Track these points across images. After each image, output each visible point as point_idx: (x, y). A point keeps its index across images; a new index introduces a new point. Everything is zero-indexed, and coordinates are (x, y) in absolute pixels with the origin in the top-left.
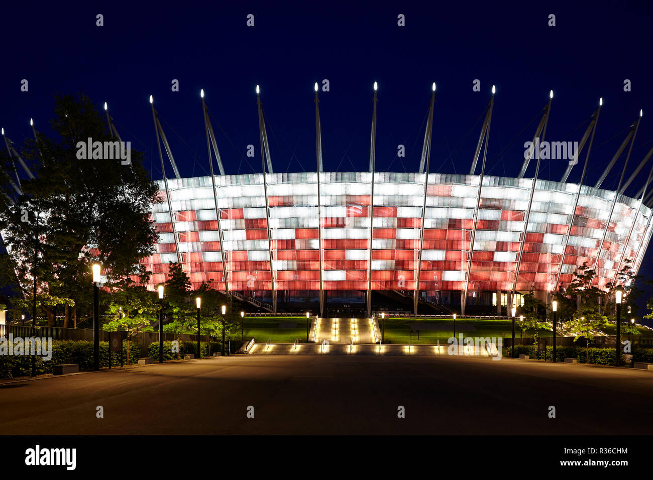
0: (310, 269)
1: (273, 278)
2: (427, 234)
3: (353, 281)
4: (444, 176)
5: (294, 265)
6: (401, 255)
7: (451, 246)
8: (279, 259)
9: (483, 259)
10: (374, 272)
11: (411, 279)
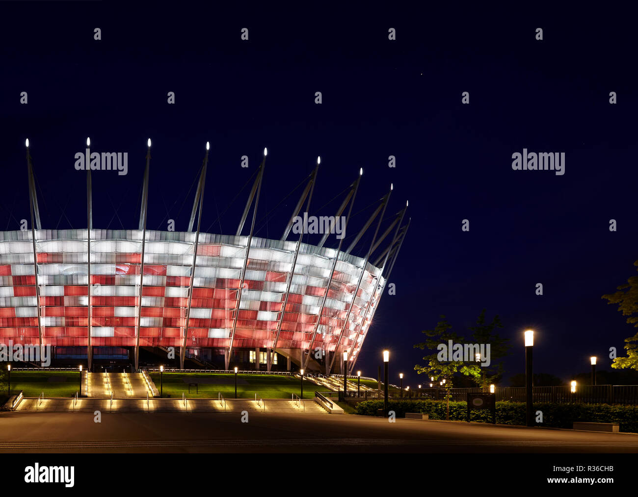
0: (78, 326)
1: (41, 334)
2: (195, 292)
3: (122, 338)
4: (214, 236)
5: (63, 321)
6: (169, 313)
7: (217, 304)
8: (47, 315)
9: (247, 318)
10: (142, 329)
11: (178, 336)
